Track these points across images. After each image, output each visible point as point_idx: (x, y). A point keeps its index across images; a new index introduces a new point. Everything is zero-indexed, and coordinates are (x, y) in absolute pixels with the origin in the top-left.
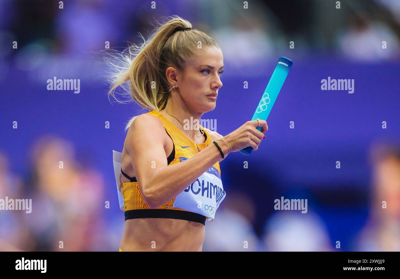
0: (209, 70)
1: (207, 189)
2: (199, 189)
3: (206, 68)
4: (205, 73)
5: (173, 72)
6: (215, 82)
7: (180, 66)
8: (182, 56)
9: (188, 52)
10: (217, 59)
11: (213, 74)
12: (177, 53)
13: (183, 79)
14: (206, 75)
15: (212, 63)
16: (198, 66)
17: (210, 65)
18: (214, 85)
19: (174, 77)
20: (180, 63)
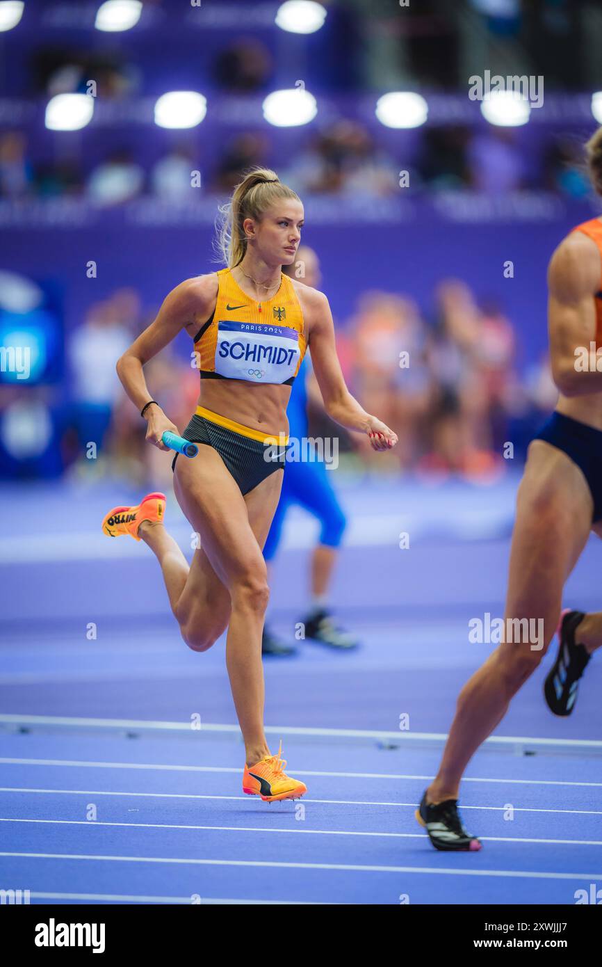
0: (287, 223)
1: (254, 352)
2: (243, 354)
3: (283, 220)
4: (283, 225)
5: (251, 224)
6: (292, 235)
7: (258, 218)
8: (260, 207)
9: (266, 204)
10: (296, 211)
11: (292, 226)
12: (255, 205)
13: (260, 230)
14: (283, 228)
15: (290, 215)
16: (276, 218)
17: (288, 217)
18: (292, 238)
19: (251, 228)
20: (257, 214)
